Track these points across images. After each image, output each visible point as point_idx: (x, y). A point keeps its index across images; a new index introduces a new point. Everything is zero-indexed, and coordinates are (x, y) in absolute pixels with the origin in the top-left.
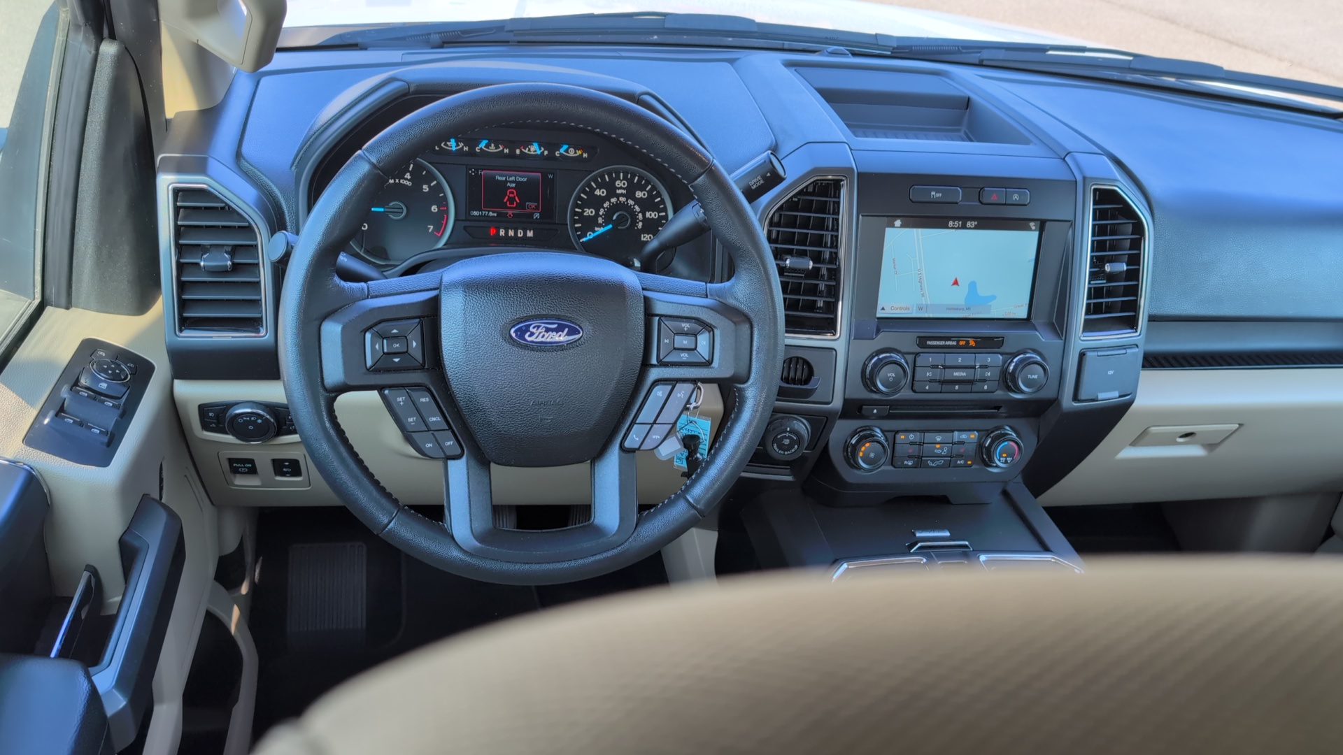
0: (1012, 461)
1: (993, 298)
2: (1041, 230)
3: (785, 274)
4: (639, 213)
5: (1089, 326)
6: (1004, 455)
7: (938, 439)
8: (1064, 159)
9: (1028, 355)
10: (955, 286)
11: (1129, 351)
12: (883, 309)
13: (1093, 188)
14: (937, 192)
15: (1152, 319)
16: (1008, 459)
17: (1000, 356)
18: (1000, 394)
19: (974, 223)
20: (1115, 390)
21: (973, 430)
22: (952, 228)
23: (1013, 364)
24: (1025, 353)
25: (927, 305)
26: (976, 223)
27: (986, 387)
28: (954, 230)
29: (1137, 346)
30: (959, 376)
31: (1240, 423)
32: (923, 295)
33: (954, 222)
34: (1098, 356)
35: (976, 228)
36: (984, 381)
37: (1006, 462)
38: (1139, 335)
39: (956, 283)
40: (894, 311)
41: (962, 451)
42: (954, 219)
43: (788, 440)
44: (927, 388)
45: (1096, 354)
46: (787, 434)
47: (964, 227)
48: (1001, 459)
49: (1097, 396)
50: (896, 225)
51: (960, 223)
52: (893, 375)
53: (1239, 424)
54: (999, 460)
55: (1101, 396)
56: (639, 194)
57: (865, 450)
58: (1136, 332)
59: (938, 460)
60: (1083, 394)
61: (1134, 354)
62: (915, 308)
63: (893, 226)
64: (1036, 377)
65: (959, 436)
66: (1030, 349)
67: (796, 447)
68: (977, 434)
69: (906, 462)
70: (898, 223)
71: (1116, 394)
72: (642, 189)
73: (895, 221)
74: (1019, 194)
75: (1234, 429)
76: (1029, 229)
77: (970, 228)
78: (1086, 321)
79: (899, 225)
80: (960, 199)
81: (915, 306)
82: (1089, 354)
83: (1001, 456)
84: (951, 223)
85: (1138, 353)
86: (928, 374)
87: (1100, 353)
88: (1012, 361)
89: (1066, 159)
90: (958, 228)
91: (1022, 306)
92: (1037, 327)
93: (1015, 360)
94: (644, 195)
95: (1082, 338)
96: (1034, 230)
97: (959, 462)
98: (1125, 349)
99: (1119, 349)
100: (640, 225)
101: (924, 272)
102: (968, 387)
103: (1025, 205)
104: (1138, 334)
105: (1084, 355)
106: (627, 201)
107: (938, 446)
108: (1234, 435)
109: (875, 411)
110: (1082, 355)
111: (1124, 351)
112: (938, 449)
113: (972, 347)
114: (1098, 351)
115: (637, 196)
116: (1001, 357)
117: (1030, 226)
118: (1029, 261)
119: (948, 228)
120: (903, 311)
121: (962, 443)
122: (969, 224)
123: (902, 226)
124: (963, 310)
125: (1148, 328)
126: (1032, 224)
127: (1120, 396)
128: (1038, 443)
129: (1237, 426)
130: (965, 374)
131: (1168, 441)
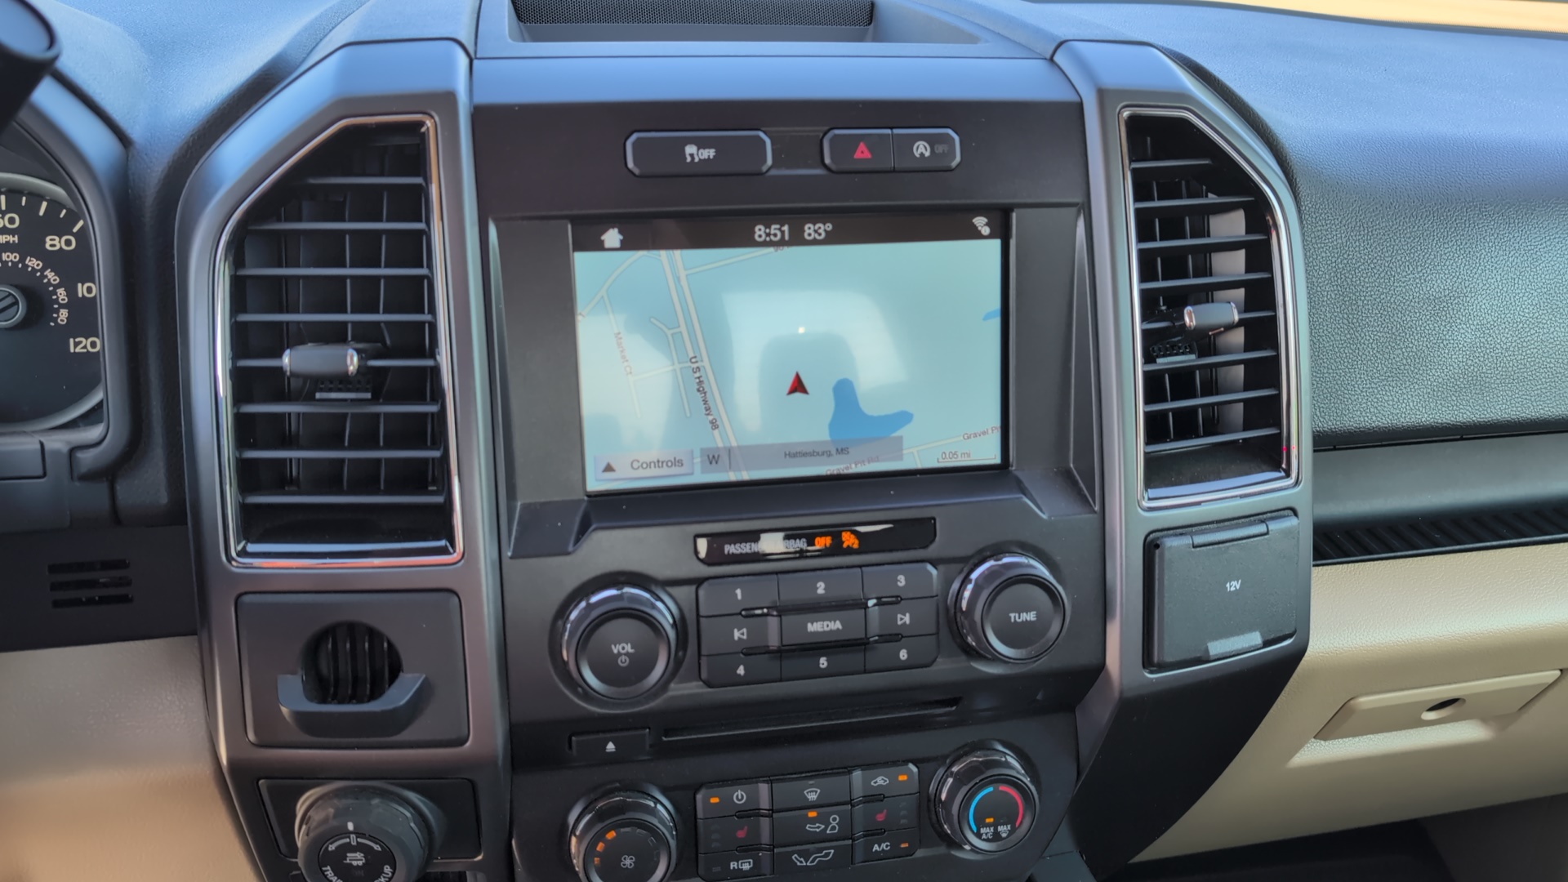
0: (1011, 833)
1: (904, 418)
2: (1002, 232)
3: (318, 395)
4: (57, 287)
5: (1158, 472)
6: (990, 820)
7: (812, 797)
8: (1051, 60)
9: (1006, 560)
10: (798, 395)
11: (1274, 526)
12: (609, 468)
13: (1126, 114)
14: (702, 144)
15: (1325, 442)
16: (1000, 828)
17: (930, 567)
18: (947, 668)
19: (824, 228)
20: (1251, 629)
21: (906, 762)
22: (765, 244)
23: (970, 587)
24: (997, 551)
25: (730, 450)
26: (829, 227)
27: (903, 655)
28: (771, 250)
29: (1295, 512)
30: (824, 633)
31: (1561, 668)
32: (714, 425)
33: (768, 226)
34: (1194, 547)
35: (831, 239)
36: (894, 637)
37: (996, 837)
38: (1297, 483)
39: (798, 386)
40: (641, 473)
41: (880, 817)
42: (769, 216)
43: (359, 855)
44: (741, 671)
45: (1186, 541)
46: (354, 840)
47: (797, 239)
48: (983, 830)
49: (1207, 650)
50: (607, 245)
51: (786, 228)
52: (629, 648)
53: (1561, 670)
54: (979, 835)
55: (1216, 648)
56: (53, 243)
57: (606, 849)
58: (1288, 475)
59: (820, 850)
60: (1169, 647)
61: (1287, 533)
62: (697, 460)
63: (599, 246)
64: (1031, 616)
65: (866, 782)
66: (1012, 543)
67: (387, 869)
68: (915, 769)
69: (733, 865)
70: (612, 237)
71: (1256, 638)
72: (62, 229)
73: (605, 231)
74: (932, 141)
75: (1551, 681)
76: (974, 234)
77: (815, 242)
78: (1151, 462)
79: (617, 245)
80: (769, 161)
81: (697, 453)
82: (1172, 543)
83: (980, 823)
84: (760, 231)
85: (1301, 528)
86: (737, 634)
87: (1199, 540)
88: (966, 580)
89: (1057, 58)
90: (782, 243)
91: (984, 433)
92: (1027, 484)
93: (974, 576)
94: (68, 243)
95: (1146, 504)
96: (990, 237)
97: (876, 848)
98: (1263, 521)
99: (1251, 524)
100: (64, 314)
101: (706, 363)
102: (854, 659)
103: (951, 170)
104: (1291, 481)
105: (1157, 546)
106: (22, 260)
107: (812, 814)
108: (1551, 694)
109: (611, 747)
110: (1151, 547)
111: (1261, 528)
112: (813, 821)
113: (850, 551)
114: (1192, 534)
115: (48, 247)
116: (934, 572)
117: (975, 227)
118: (987, 317)
119: (753, 243)
120: (665, 471)
121: (875, 798)
122: (809, 230)
123: (626, 245)
124: (829, 454)
125: (1317, 467)
126: (980, 222)
127: (1266, 644)
128: (1079, 774)
129: (1558, 673)
130: (837, 625)
131: (1407, 718)
